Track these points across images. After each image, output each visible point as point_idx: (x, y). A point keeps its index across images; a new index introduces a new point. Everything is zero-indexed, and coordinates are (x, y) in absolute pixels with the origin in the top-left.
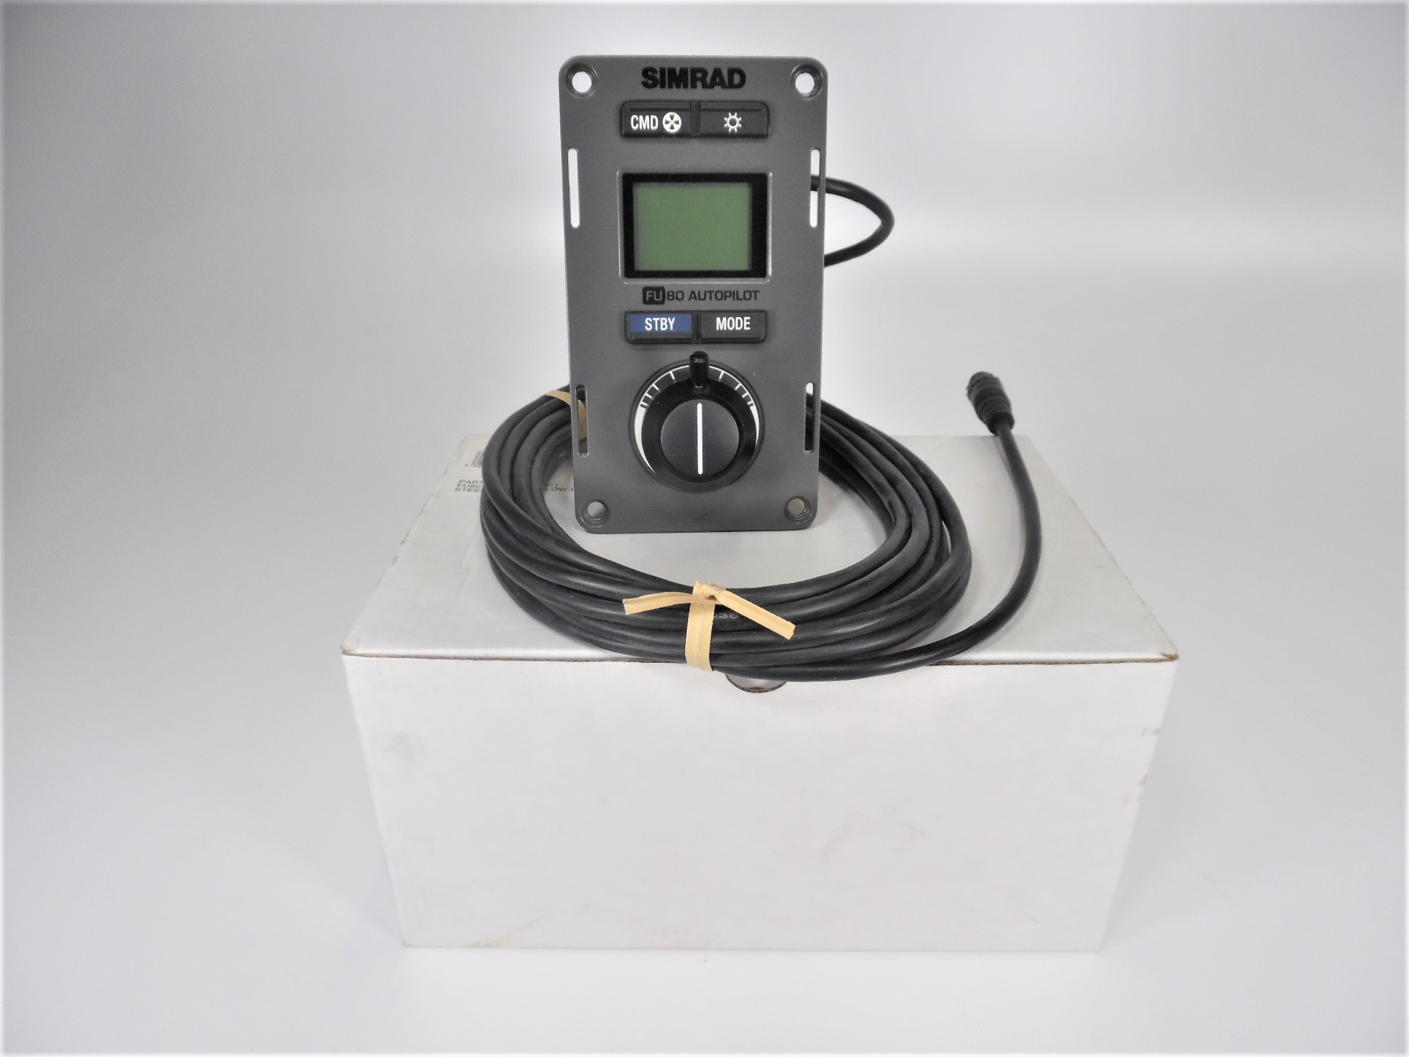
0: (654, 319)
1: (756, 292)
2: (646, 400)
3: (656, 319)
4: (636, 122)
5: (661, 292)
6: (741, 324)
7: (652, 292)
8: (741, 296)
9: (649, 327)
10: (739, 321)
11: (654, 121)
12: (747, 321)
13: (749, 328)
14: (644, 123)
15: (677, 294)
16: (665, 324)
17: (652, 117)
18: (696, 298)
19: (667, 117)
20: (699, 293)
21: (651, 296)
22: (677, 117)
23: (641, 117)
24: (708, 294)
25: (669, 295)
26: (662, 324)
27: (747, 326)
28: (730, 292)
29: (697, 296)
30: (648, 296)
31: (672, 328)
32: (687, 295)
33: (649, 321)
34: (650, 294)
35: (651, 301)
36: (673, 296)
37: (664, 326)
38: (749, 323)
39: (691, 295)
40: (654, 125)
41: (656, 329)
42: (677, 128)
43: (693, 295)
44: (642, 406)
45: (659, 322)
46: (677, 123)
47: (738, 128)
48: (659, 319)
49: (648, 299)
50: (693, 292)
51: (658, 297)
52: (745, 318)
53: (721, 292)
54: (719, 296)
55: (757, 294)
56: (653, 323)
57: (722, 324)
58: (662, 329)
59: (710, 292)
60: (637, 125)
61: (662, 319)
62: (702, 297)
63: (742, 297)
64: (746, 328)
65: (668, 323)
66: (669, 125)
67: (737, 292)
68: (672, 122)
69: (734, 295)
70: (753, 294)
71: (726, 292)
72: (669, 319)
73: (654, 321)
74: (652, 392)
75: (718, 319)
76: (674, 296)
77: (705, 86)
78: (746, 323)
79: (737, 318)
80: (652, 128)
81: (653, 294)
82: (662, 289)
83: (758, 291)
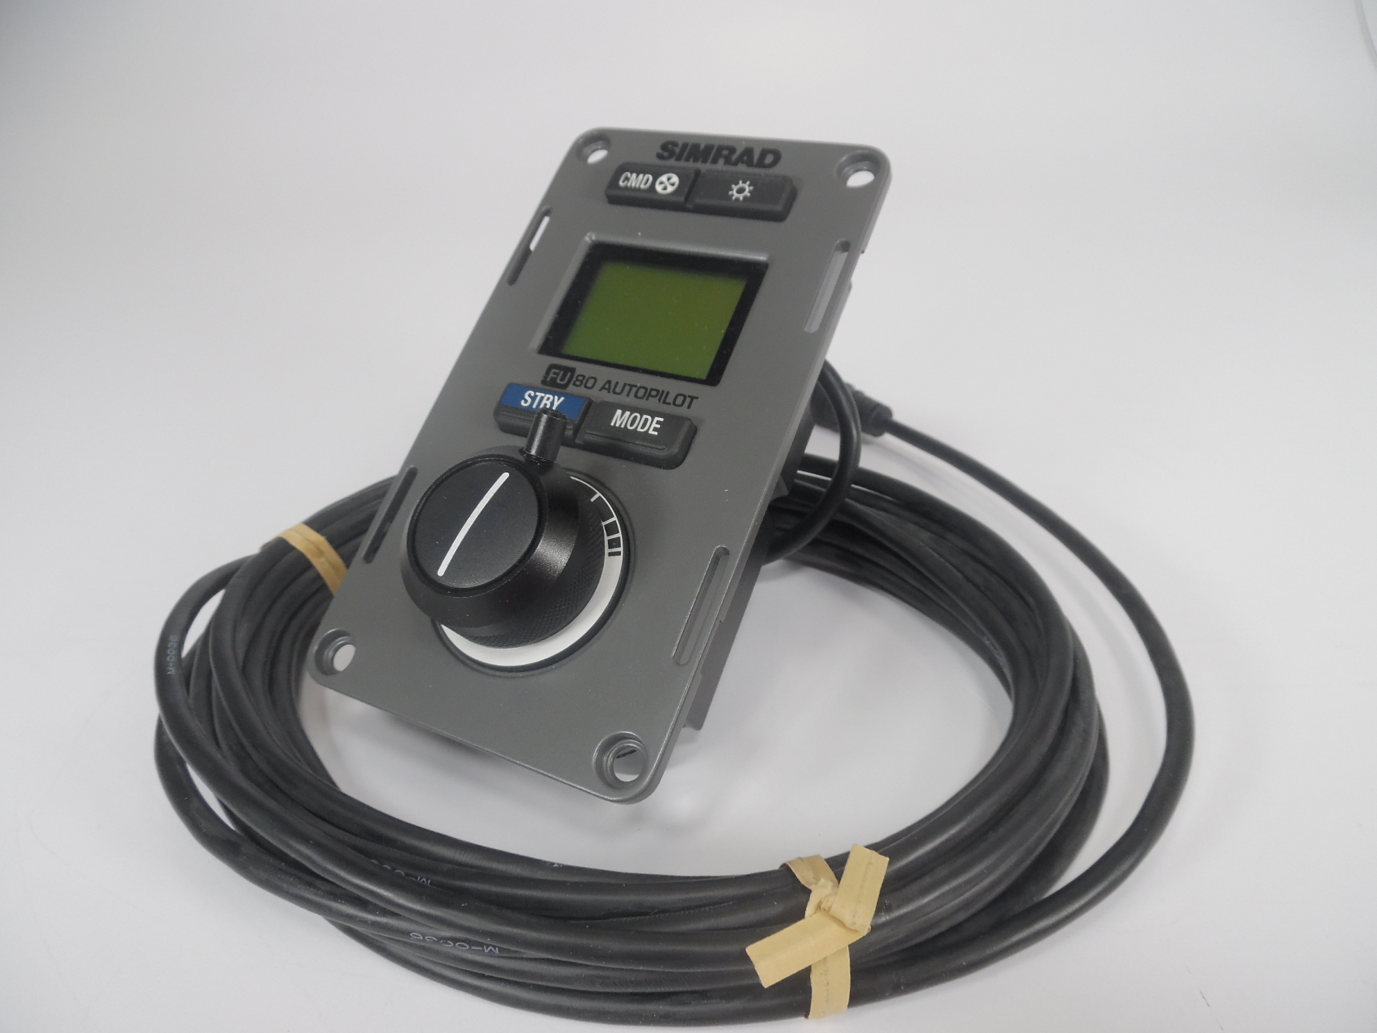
0: (537, 394)
1: (692, 398)
5: (569, 374)
7: (557, 371)
8: (670, 399)
9: (526, 401)
10: (646, 420)
12: (658, 422)
13: (656, 433)
15: (587, 381)
18: (609, 390)
20: (617, 383)
21: (555, 376)
24: (627, 388)
25: (577, 380)
26: (544, 401)
27: (655, 429)
28: (658, 391)
29: (612, 388)
30: (551, 375)
31: (554, 408)
32: (600, 384)
34: (554, 373)
36: (581, 381)
38: (659, 426)
39: (606, 384)
41: (534, 406)
45: (542, 398)
48: (543, 395)
49: (548, 379)
50: (609, 382)
52: (657, 419)
53: (646, 389)
54: (641, 392)
55: (694, 400)
56: (533, 398)
59: (632, 386)
60: (626, 181)
61: (548, 396)
62: (618, 390)
63: (672, 402)
64: (651, 432)
65: (552, 404)
67: (668, 393)
70: (688, 400)
71: (652, 390)
72: (556, 397)
73: (536, 396)
77: (728, 161)
78: (654, 425)
79: (645, 416)
81: (558, 374)
82: (573, 370)
83: (697, 398)
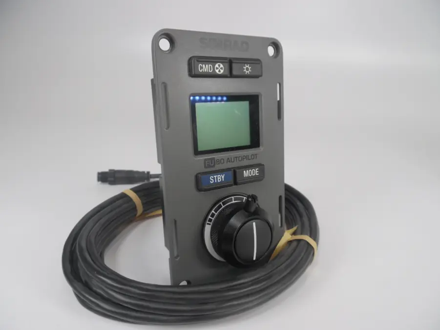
2: (210, 220)
3: (215, 176)
4: (201, 68)
6: (255, 172)
11: (210, 67)
14: (205, 68)
16: (220, 178)
17: (209, 65)
19: (217, 66)
22: (222, 66)
23: (204, 65)
33: (212, 178)
35: (209, 166)
37: (219, 180)
40: (211, 70)
42: (222, 71)
43: (229, 160)
44: (208, 224)
46: (222, 68)
47: (250, 72)
51: (212, 163)
57: (246, 174)
58: (219, 181)
66: (218, 70)
68: (220, 69)
69: (247, 157)
74: (213, 215)
75: (245, 171)
76: (219, 161)
80: (210, 71)
